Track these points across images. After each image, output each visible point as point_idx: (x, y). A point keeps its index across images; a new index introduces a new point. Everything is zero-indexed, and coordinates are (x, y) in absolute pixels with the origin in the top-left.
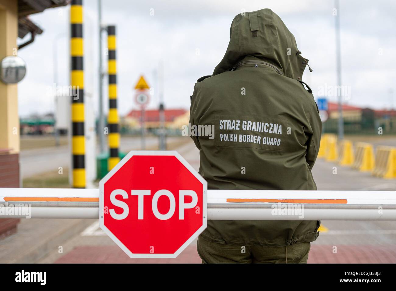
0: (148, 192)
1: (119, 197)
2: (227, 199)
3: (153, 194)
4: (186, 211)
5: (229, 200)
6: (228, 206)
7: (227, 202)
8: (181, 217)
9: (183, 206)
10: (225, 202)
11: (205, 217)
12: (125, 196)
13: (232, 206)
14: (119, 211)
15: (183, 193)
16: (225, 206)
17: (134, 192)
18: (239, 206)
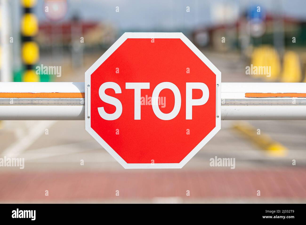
0: (146, 86)
1: (110, 92)
2: (246, 94)
3: (153, 87)
4: (195, 108)
5: (248, 95)
6: (246, 102)
7: (245, 97)
8: (189, 116)
9: (191, 102)
10: (243, 97)
11: (218, 117)
12: (118, 90)
13: (252, 102)
14: (110, 109)
15: (190, 86)
16: (243, 102)
17: (129, 86)
18: (261, 102)
